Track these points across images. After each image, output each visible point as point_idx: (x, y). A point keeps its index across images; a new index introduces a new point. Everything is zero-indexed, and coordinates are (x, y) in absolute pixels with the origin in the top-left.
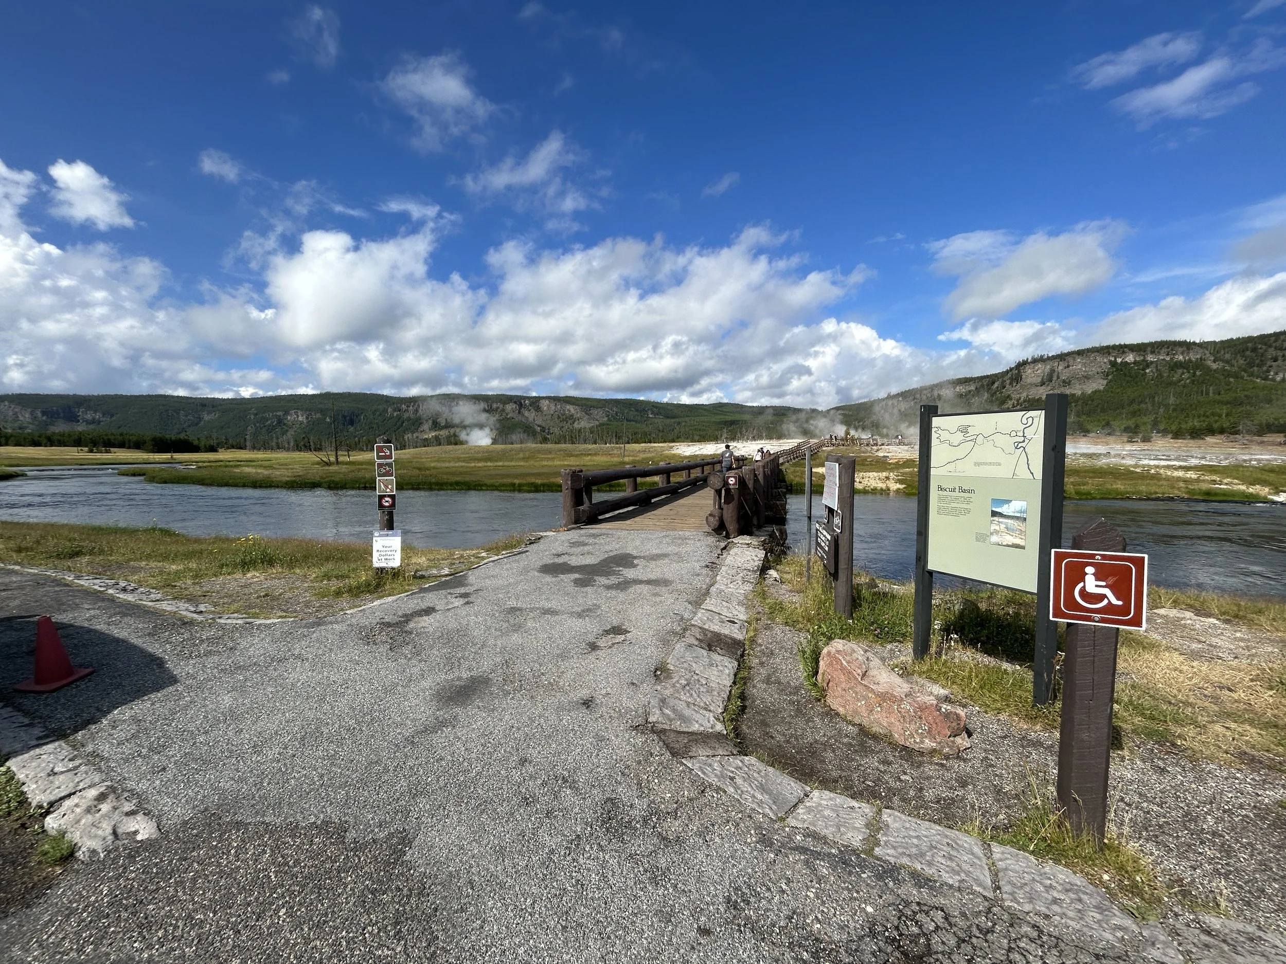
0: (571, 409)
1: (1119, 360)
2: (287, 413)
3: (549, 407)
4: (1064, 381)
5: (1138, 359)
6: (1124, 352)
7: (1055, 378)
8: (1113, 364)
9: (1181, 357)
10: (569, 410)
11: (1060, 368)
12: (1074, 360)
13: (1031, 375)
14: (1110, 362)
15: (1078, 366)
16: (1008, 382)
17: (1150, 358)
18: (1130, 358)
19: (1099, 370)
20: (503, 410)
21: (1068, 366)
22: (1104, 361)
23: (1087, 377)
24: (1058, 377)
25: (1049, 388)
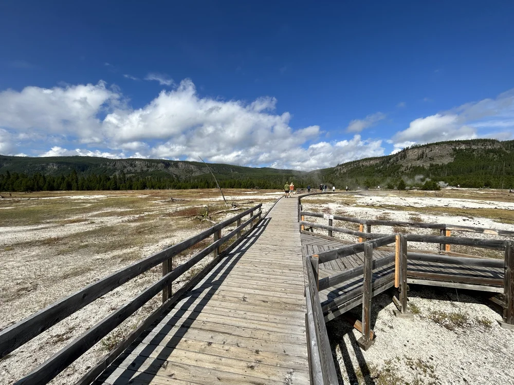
0: (192, 167)
1: (457, 148)
2: (48, 164)
3: (182, 166)
4: (430, 158)
5: (467, 148)
6: (459, 144)
7: (424, 157)
8: (455, 150)
9: (490, 147)
10: (191, 168)
11: (427, 151)
12: (434, 147)
13: (412, 155)
14: (453, 149)
15: (437, 150)
16: (399, 158)
17: (474, 147)
18: (463, 147)
19: (448, 153)
20: (157, 166)
21: (431, 151)
22: (450, 148)
23: (442, 156)
24: (426, 156)
25: (422, 161)
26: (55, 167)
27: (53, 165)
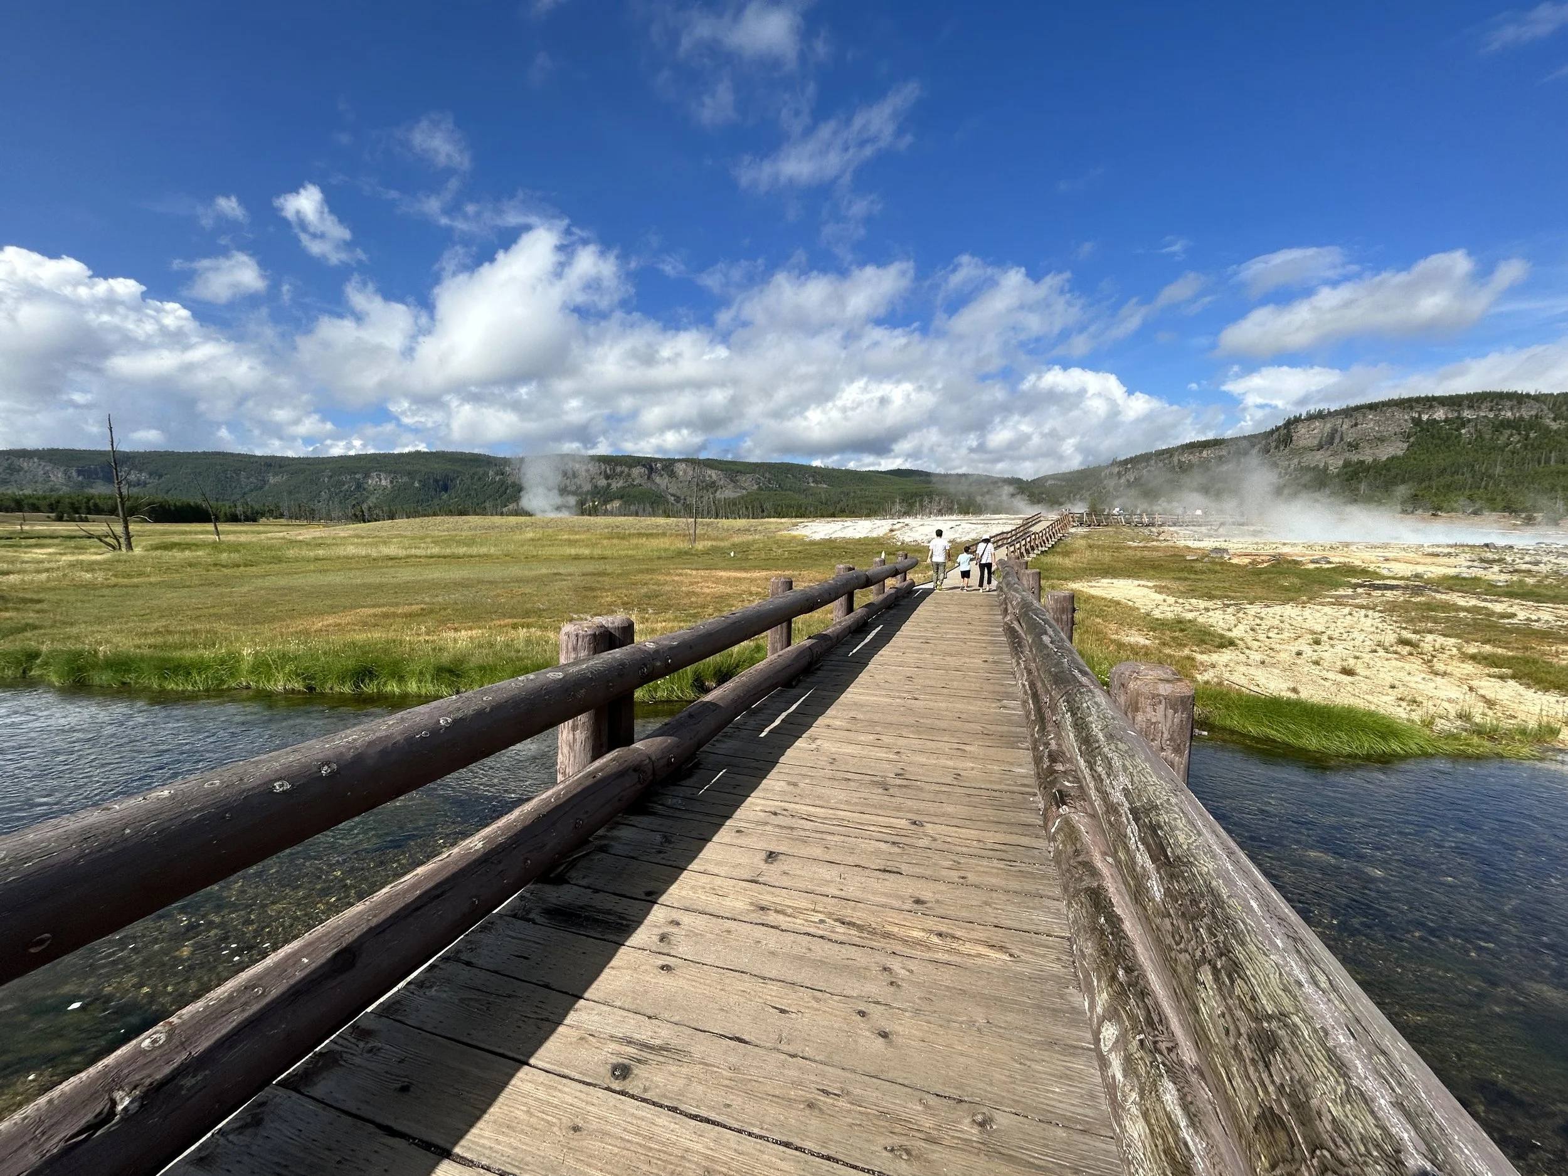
0: (713, 474)
1: (1425, 417)
3: (685, 472)
4: (1350, 444)
5: (1450, 416)
6: (1431, 407)
7: (1337, 440)
8: (1417, 422)
9: (1509, 414)
10: (710, 476)
11: (1345, 427)
12: (1364, 416)
13: (1305, 436)
14: (1413, 419)
15: (1370, 424)
16: (1273, 444)
17: (1467, 414)
18: (1440, 414)
19: (1398, 430)
20: (629, 475)
21: (1356, 425)
22: (1405, 418)
23: (1382, 440)
24: (1342, 439)
25: (1329, 452)
26: (384, 483)
27: (378, 476)
